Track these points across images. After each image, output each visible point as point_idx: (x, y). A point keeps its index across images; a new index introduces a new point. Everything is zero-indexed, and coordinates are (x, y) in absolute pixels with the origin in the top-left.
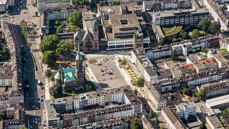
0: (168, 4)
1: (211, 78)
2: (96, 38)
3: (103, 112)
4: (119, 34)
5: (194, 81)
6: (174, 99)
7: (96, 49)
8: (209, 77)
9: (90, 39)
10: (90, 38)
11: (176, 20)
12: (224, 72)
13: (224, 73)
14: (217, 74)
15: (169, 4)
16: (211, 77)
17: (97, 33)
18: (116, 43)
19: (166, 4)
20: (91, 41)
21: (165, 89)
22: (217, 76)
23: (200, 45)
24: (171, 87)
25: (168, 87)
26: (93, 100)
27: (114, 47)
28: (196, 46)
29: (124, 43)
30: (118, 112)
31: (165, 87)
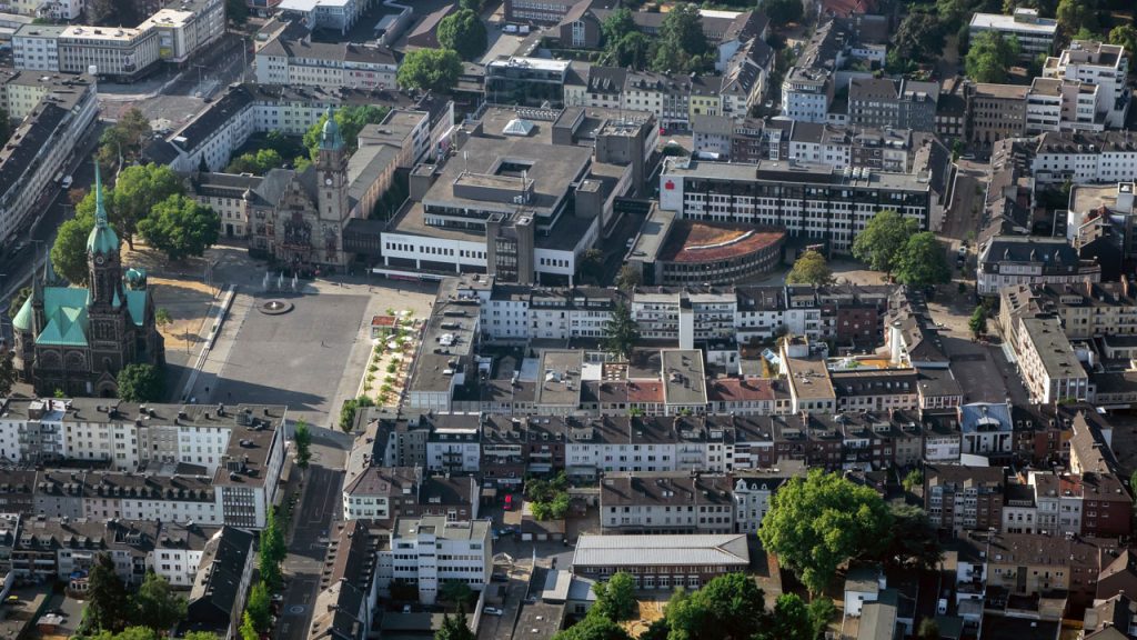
0: (801, 144)
1: (695, 451)
2: (330, 210)
3: (75, 486)
4: (450, 212)
5: (601, 448)
6: (431, 500)
7: (331, 262)
8: (681, 446)
9: (302, 208)
10: (302, 201)
11: (765, 202)
12: (770, 439)
13: (771, 444)
14: (727, 439)
15: (810, 146)
16: (691, 446)
17: (332, 187)
18: (417, 249)
19: (793, 144)
20: (310, 218)
21: (447, 459)
22: (725, 449)
23: (778, 318)
24: (477, 454)
25: (457, 447)
26: (85, 435)
27: (408, 264)
28: (757, 317)
29: (457, 253)
30: (145, 503)
31: (445, 447)
